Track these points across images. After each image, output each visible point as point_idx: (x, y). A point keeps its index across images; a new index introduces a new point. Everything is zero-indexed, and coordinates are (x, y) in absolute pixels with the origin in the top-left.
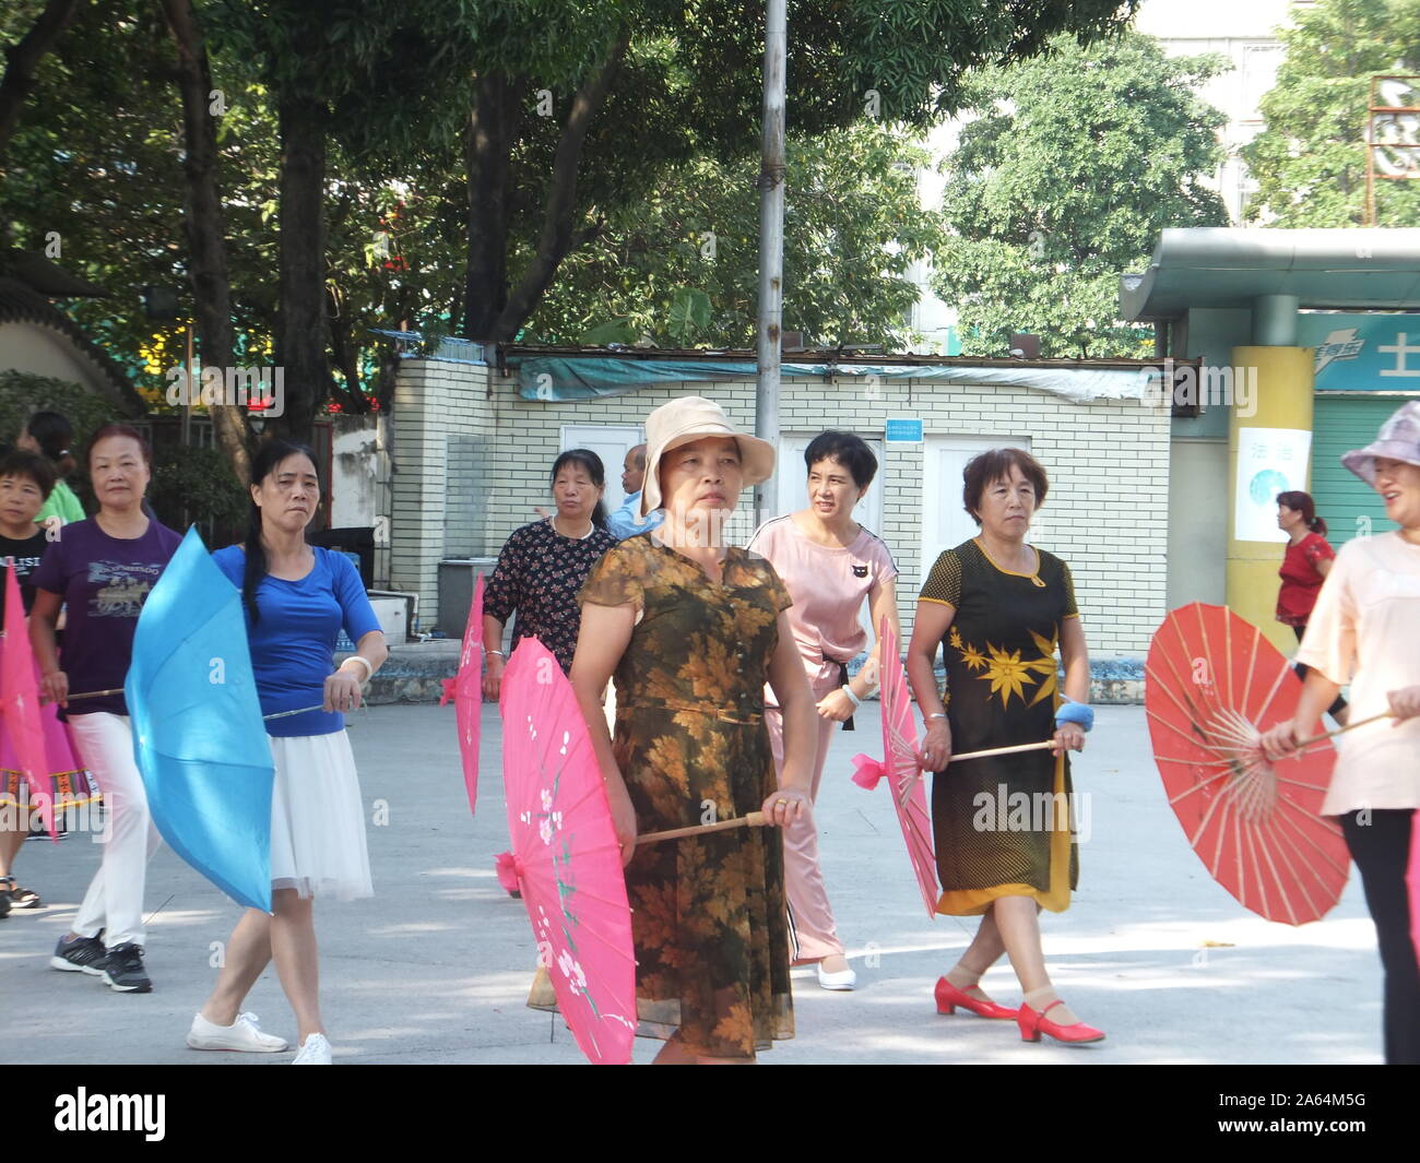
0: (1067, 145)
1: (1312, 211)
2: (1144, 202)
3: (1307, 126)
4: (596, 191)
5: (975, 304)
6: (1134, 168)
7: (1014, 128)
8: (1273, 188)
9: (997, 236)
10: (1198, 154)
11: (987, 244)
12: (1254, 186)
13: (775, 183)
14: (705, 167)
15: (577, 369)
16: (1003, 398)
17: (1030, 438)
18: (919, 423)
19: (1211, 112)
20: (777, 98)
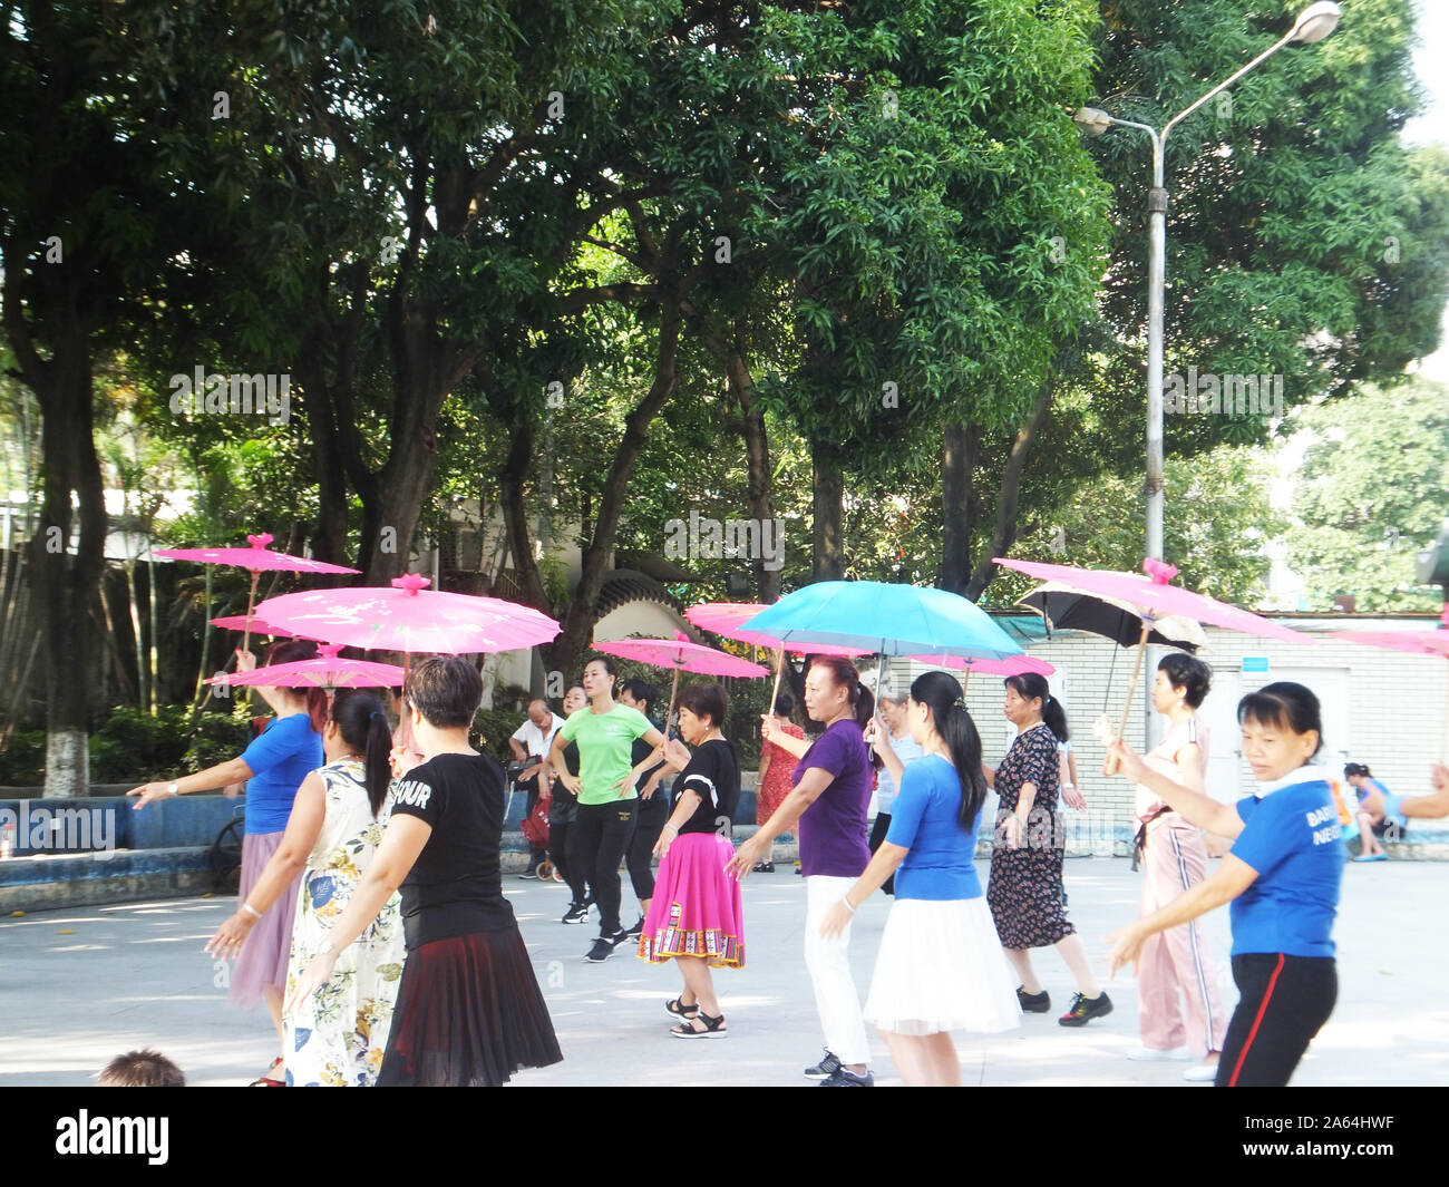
2: (1441, 498)
4: (1035, 500)
5: (1315, 573)
7: (1342, 448)
9: (1333, 525)
11: (1325, 530)
13: (1155, 492)
14: (1112, 482)
15: (1017, 624)
17: (1348, 669)
18: (1266, 660)
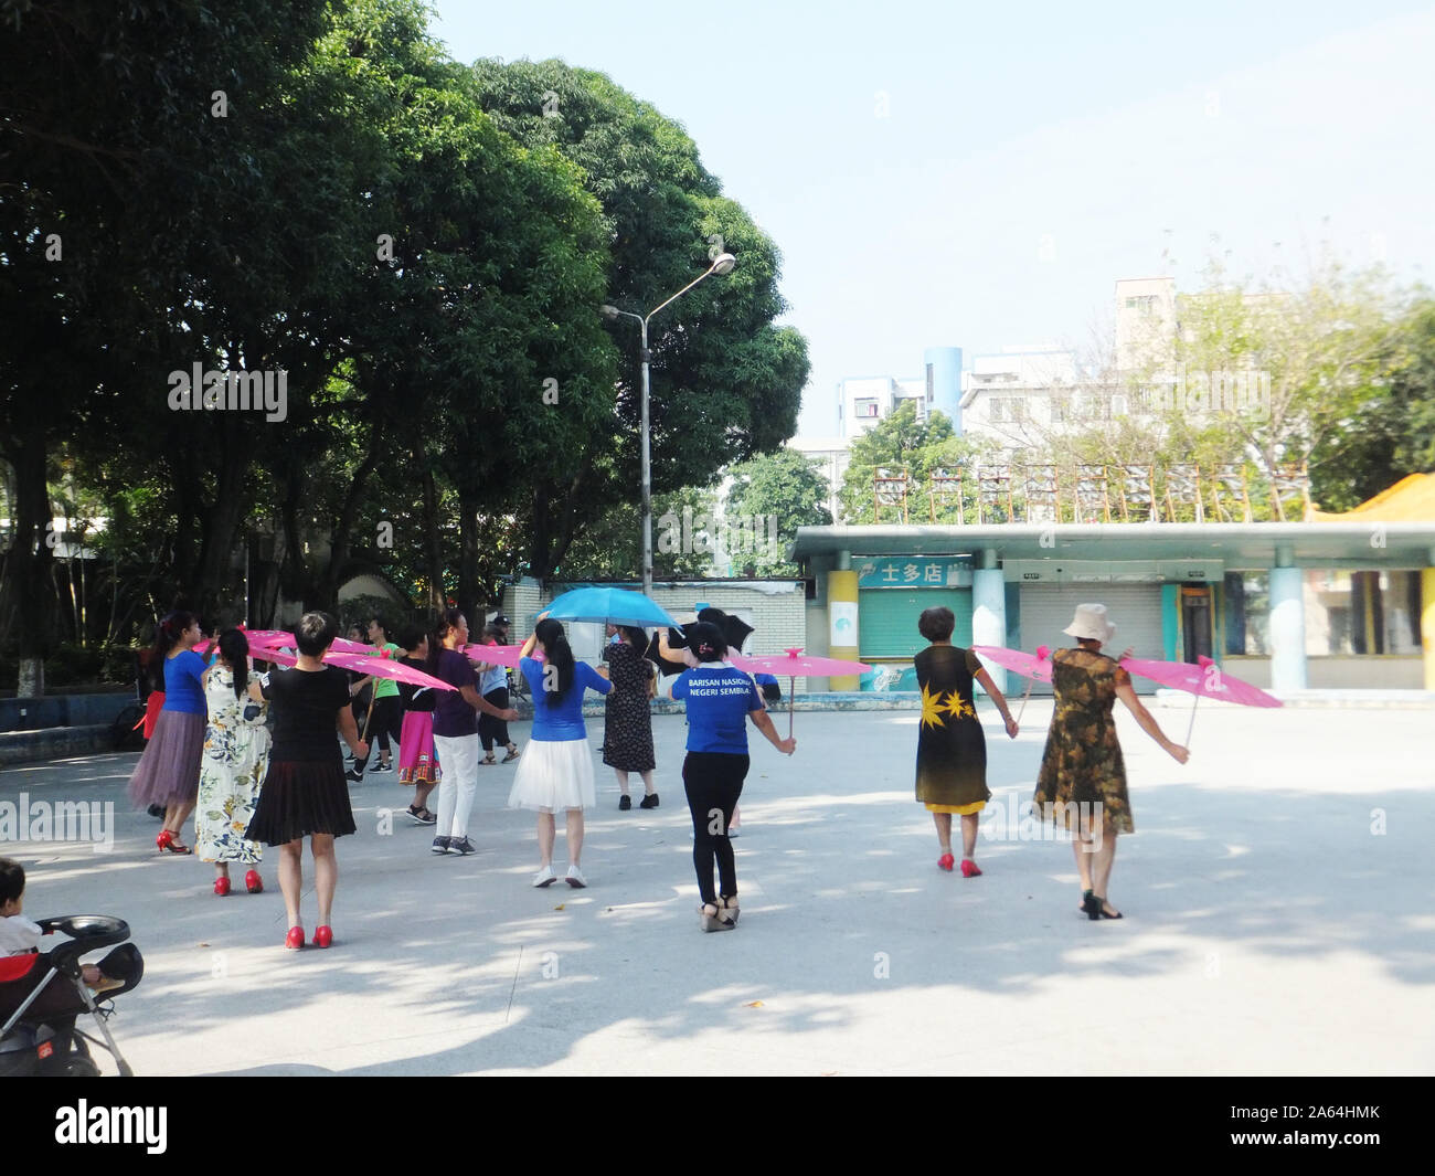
0: (771, 492)
1: (864, 516)
2: (802, 512)
3: (861, 483)
4: (584, 517)
6: (796, 501)
7: (750, 486)
8: (850, 507)
10: (820, 495)
12: (843, 507)
13: (647, 514)
16: (740, 593)
19: (824, 479)
20: (647, 481)
